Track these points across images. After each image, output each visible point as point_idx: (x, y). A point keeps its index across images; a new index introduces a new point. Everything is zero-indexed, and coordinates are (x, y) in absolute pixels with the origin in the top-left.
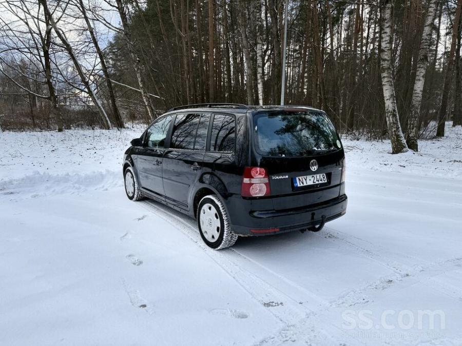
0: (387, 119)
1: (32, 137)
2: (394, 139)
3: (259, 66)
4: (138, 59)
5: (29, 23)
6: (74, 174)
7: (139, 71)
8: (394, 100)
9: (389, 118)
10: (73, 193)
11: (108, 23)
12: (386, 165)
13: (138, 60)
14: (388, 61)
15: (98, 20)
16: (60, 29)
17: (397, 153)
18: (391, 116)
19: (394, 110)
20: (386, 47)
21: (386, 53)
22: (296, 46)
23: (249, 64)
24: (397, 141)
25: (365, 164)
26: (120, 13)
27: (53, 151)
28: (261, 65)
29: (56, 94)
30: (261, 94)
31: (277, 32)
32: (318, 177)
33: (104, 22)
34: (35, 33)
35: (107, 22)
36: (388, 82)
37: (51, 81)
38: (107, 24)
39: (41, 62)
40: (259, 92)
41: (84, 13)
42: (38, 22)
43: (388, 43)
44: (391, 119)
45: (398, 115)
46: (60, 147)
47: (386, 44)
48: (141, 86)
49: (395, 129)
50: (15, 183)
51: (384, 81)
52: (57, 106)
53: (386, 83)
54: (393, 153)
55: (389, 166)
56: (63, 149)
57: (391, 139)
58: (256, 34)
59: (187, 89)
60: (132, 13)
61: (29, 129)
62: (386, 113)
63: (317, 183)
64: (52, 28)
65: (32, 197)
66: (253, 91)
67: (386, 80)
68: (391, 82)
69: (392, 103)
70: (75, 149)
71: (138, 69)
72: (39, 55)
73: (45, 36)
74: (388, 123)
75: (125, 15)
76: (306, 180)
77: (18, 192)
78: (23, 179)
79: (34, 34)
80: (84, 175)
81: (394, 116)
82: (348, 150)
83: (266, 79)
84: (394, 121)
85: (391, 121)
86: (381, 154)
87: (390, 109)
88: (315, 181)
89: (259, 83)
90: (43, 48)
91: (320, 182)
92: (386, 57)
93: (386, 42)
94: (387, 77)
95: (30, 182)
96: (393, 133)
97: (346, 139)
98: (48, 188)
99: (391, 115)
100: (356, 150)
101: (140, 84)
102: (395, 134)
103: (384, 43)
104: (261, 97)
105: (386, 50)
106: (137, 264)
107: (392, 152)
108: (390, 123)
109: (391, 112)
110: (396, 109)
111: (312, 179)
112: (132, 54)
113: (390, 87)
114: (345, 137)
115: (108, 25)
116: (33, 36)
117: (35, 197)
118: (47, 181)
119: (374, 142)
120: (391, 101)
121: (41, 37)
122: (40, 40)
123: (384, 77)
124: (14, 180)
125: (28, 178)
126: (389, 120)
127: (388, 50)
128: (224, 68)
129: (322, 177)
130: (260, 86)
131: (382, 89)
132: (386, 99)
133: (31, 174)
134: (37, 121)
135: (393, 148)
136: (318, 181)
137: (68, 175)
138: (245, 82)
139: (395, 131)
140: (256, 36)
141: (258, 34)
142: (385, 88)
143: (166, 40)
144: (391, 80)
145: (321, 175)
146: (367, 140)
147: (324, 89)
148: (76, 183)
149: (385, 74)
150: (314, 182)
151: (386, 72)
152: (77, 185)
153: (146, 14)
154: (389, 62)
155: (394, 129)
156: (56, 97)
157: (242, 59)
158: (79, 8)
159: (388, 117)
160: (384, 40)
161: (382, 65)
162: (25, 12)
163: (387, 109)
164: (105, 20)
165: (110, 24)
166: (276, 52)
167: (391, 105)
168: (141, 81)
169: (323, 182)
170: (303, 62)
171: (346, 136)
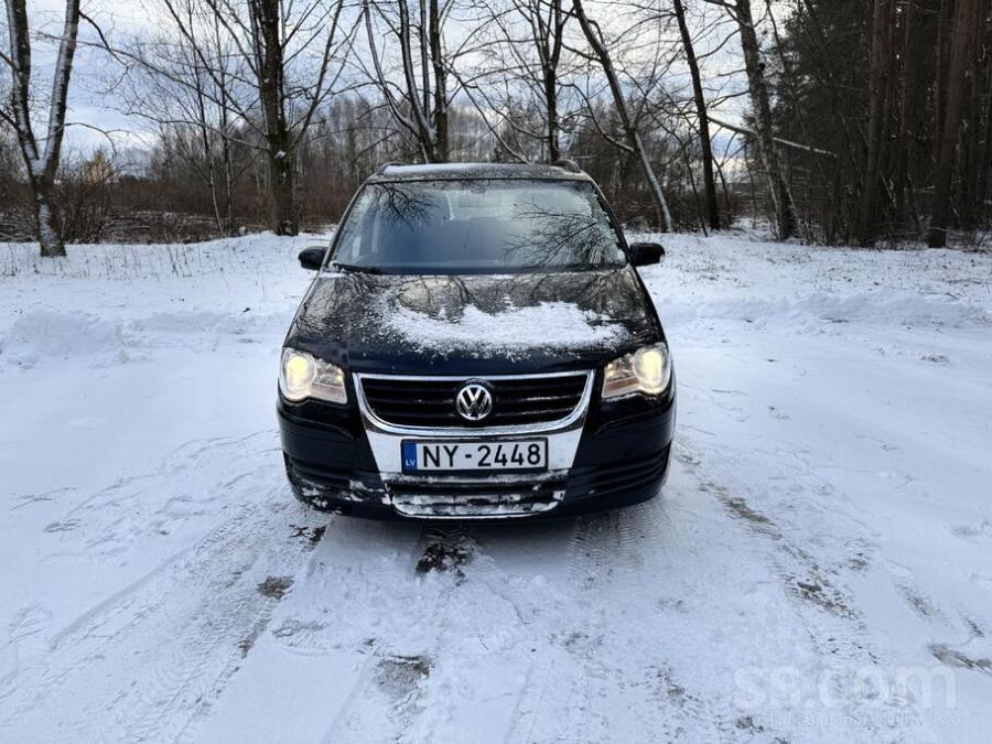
37: (554, 133)
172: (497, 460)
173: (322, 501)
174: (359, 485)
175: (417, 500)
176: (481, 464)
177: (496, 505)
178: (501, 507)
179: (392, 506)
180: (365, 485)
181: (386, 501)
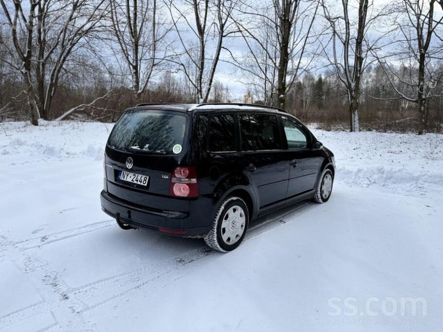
32: (139, 178)
63: (135, 182)
76: (127, 175)
88: (134, 180)
91: (139, 183)
111: (133, 177)
129: (143, 179)
136: (137, 181)
145: (143, 177)
150: (132, 181)
169: (142, 184)
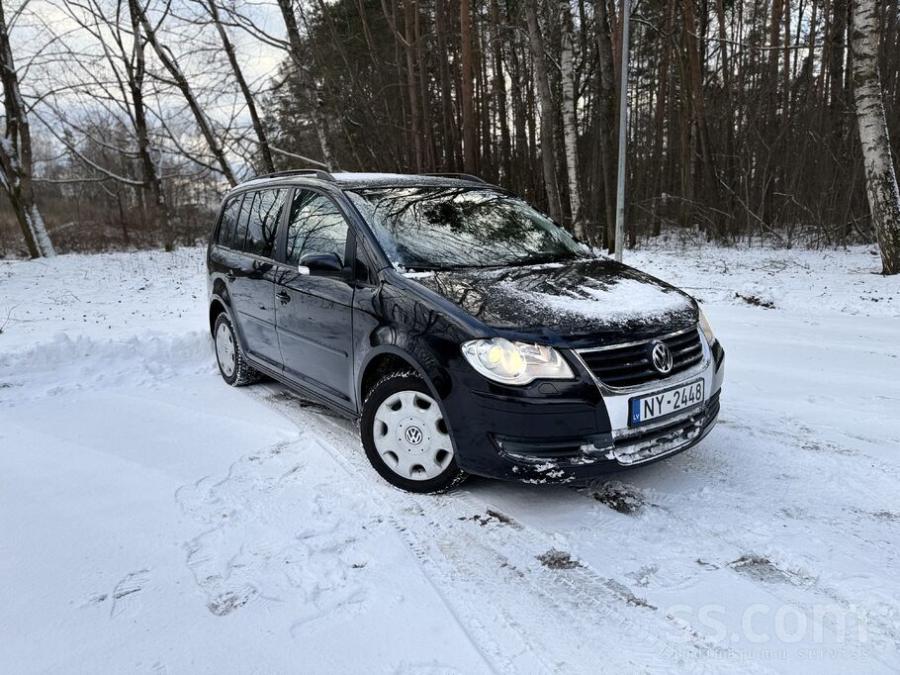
0: (870, 194)
1: (111, 263)
2: (888, 240)
3: (567, 98)
4: (319, 100)
5: (104, 37)
6: (152, 337)
7: (322, 125)
8: (886, 149)
9: (875, 192)
10: (143, 383)
11: (260, 31)
12: (877, 301)
13: (320, 103)
14: (871, 58)
15: (238, 25)
16: (166, 47)
17: (895, 274)
18: (881, 187)
19: (887, 174)
20: (866, 27)
21: (866, 41)
22: (643, 61)
23: (545, 90)
24: (894, 244)
25: (824, 300)
26: (282, 8)
27: (143, 289)
28: (570, 94)
29: (159, 177)
30: (573, 156)
31: (605, 19)
33: (252, 29)
34: (116, 56)
35: (256, 29)
36: (872, 107)
37: (148, 150)
38: (257, 33)
39: (129, 113)
40: (568, 153)
41: (215, 16)
42: (118, 32)
43: (871, 16)
44: (880, 194)
45: (896, 185)
46: (159, 281)
47: (867, 18)
48: (327, 154)
49: (890, 218)
50: (14, 361)
51: (863, 106)
52: (162, 201)
53: (866, 111)
54: (885, 273)
55: (884, 303)
56: (163, 285)
57: (880, 240)
58: (559, 29)
59: (418, 155)
60: (309, 13)
61: (114, 248)
62: (865, 181)
64: (146, 43)
65: (49, 392)
66: (555, 154)
67: (866, 102)
68: (879, 106)
69: (882, 156)
70: (188, 285)
71: (320, 120)
72: (126, 102)
73: (133, 60)
74: (872, 203)
75: (293, 13)
77: (19, 382)
78: (31, 354)
79: (113, 59)
80: (171, 341)
81: (888, 185)
82: (775, 270)
83: (581, 133)
84: (888, 198)
85: (880, 198)
86: (856, 277)
87: (878, 171)
89: (567, 134)
90: (131, 84)
92: (867, 50)
93: (868, 14)
94: (869, 96)
95: (49, 358)
96: (886, 226)
97: (762, 246)
98: (88, 372)
99: (879, 184)
100: (793, 270)
101: (324, 150)
102: (891, 228)
103: (861, 17)
104: (571, 162)
105: (866, 32)
106: (220, 610)
107: (881, 271)
108: (878, 204)
109: (881, 178)
110: (892, 171)
112: (308, 91)
113: (876, 119)
114: (759, 244)
115: (260, 35)
116: (111, 62)
117: (55, 393)
118: (87, 355)
119: (826, 252)
120: (880, 151)
121: (126, 61)
122: (124, 69)
123: (862, 97)
124: (12, 356)
125: (42, 349)
126: (875, 196)
127: (872, 32)
128: (494, 116)
130: (570, 141)
131: (858, 125)
132: (865, 148)
133: (52, 341)
134: (132, 234)
135: (886, 262)
137: (135, 339)
138: (537, 143)
139: (889, 221)
140: (561, 34)
141: (564, 29)
142: (863, 122)
143: (375, 60)
144: (878, 102)
146: (809, 247)
147: (707, 143)
148: (153, 359)
149: (864, 90)
151: (867, 84)
152: (154, 365)
153: (336, 11)
154: (874, 61)
155: (887, 218)
156: (160, 181)
157: (531, 92)
158: (205, 7)
159: (871, 189)
160: (861, 9)
161: (856, 69)
162: (95, 15)
163: (870, 172)
164: (253, 25)
165: (263, 33)
166: (603, 63)
167: (879, 162)
168: (328, 144)
170: (657, 95)
171: (762, 241)
172: (683, 402)
173: (559, 471)
174: (592, 448)
175: (630, 450)
176: (675, 407)
177: (671, 441)
178: (675, 441)
179: (616, 459)
180: (596, 447)
181: (610, 457)
